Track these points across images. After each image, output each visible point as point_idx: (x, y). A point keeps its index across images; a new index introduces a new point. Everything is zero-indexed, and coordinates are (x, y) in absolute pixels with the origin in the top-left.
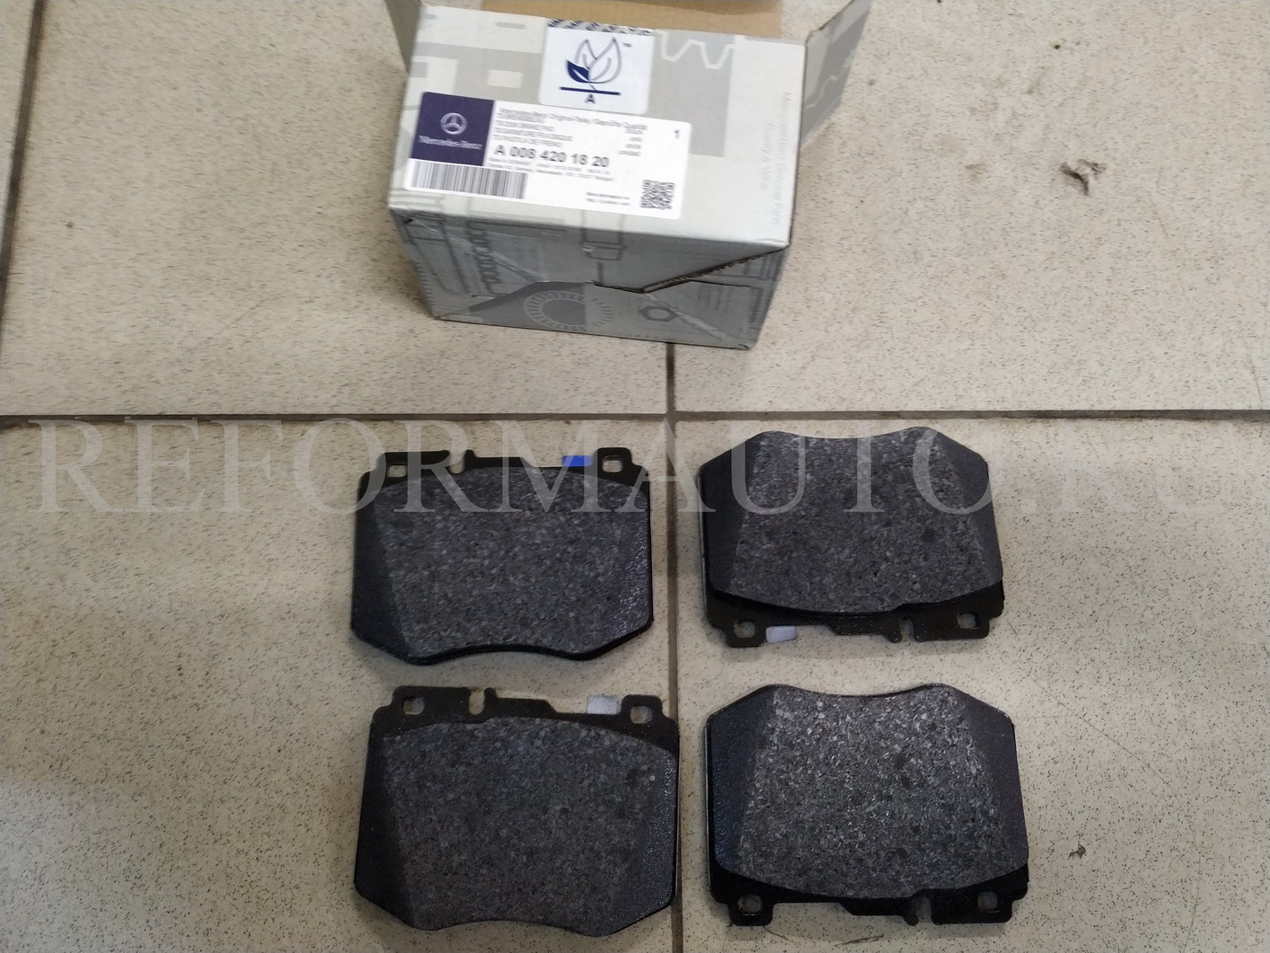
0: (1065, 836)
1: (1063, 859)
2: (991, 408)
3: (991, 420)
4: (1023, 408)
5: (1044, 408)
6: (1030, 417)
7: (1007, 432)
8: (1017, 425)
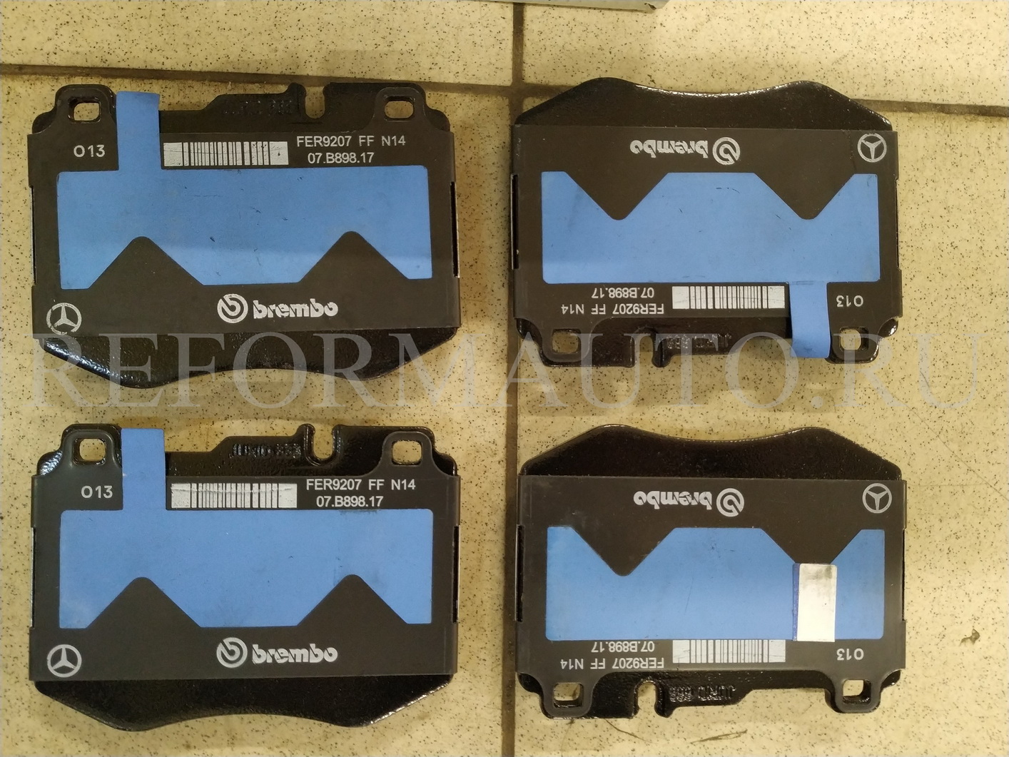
0: (959, 620)
1: (954, 645)
2: (926, 99)
3: (924, 115)
4: (965, 101)
5: (989, 103)
6: (970, 113)
7: (942, 132)
8: (954, 123)
